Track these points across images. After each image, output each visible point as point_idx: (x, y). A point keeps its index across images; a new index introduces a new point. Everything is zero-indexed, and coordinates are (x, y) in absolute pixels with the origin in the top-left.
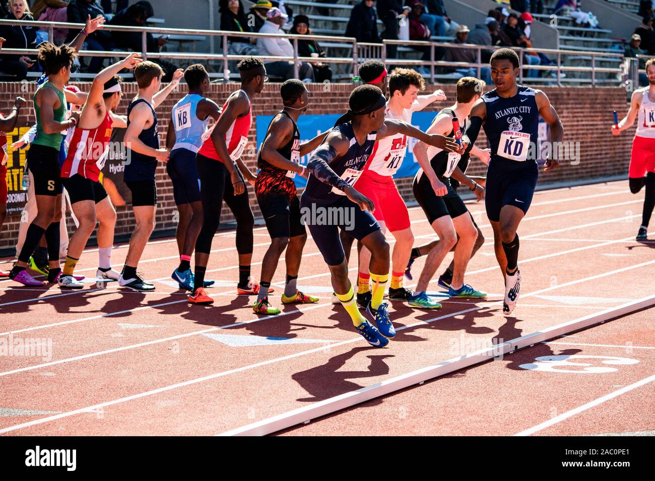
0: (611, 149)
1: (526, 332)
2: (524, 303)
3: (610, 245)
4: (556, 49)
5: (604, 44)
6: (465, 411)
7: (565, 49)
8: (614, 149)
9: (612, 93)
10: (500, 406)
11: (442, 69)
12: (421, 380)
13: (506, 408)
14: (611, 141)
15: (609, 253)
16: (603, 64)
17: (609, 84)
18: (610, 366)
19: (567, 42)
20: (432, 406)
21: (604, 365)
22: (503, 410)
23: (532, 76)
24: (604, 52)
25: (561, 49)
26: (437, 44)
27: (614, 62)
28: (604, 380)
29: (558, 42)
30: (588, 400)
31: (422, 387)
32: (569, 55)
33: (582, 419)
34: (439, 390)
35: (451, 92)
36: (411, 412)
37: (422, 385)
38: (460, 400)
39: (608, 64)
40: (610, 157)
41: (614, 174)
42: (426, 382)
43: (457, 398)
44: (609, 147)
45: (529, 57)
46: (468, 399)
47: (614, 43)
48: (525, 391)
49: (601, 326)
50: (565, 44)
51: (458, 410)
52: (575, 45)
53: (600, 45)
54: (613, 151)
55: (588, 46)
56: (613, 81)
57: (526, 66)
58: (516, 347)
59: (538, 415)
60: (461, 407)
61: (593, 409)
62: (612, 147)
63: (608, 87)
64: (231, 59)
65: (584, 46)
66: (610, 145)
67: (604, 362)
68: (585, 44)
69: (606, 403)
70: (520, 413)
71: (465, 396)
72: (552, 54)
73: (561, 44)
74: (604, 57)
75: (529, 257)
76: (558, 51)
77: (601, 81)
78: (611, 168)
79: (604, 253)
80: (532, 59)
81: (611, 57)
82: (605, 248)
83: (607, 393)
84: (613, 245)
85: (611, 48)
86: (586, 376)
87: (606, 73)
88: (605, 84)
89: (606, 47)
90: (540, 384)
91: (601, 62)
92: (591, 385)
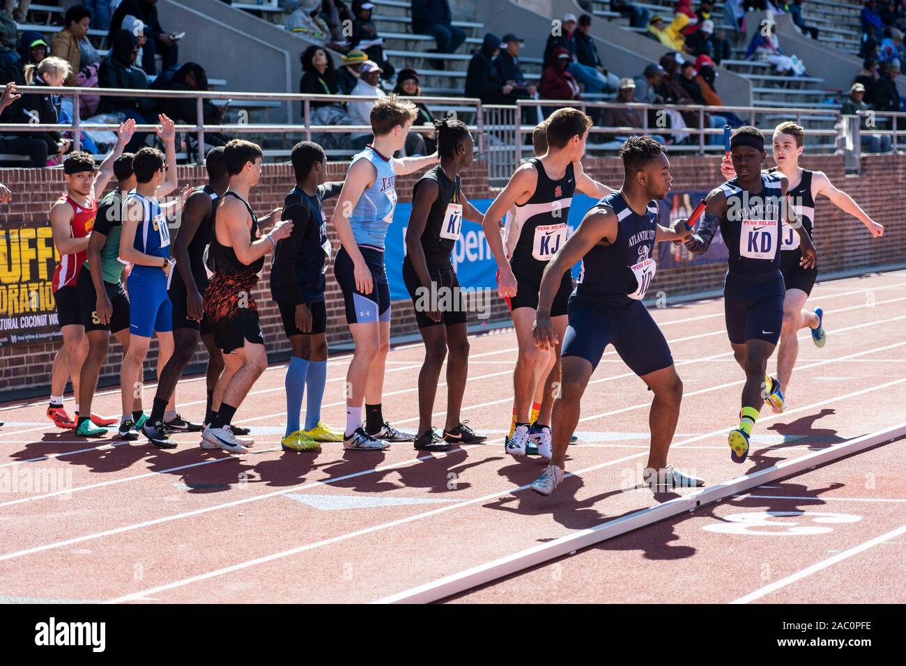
0: (824, 238)
1: (712, 482)
2: (709, 445)
3: (823, 366)
4: (748, 105)
5: (813, 98)
6: (631, 589)
7: (760, 106)
8: (829, 237)
9: (824, 163)
10: (677, 580)
11: (596, 137)
12: (572, 549)
13: (685, 583)
14: (824, 227)
15: (822, 376)
16: (813, 124)
17: (821, 151)
18: (823, 525)
19: (764, 97)
20: (587, 583)
21: (814, 524)
22: (682, 585)
23: (716, 143)
24: (814, 108)
25: (755, 106)
26: (589, 104)
27: (827, 121)
28: (815, 544)
29: (752, 96)
30: (794, 570)
31: (574, 558)
32: (767, 113)
33: (785, 595)
34: (596, 561)
35: (609, 167)
36: (560, 591)
37: (574, 555)
38: (624, 573)
39: (819, 124)
40: (824, 249)
41: (830, 271)
42: (579, 551)
43: (620, 571)
44: (822, 236)
45: (713, 119)
46: (635, 572)
47: (827, 96)
48: (710, 560)
49: (811, 473)
50: (762, 99)
51: (622, 587)
52: (775, 100)
53: (808, 98)
54: (827, 240)
55: (792, 101)
56: (826, 146)
57: (708, 130)
58: (698, 503)
59: (727, 591)
60: (626, 583)
61: (800, 582)
62: (826, 235)
63: (819, 155)
64: (315, 131)
65: (787, 101)
66: (824, 233)
67: (815, 520)
68: (788, 97)
69: (817, 574)
70: (703, 589)
71: (630, 568)
72: (744, 113)
73: (755, 99)
74: (813, 115)
75: (716, 384)
76: (751, 108)
77: (810, 147)
78: (825, 262)
79: (816, 376)
80: (716, 120)
81: (823, 115)
82: (816, 369)
83: (819, 560)
84: (827, 365)
85: (823, 102)
86: (791, 539)
87: (817, 136)
88: (815, 151)
89: (816, 101)
90: (731, 550)
91: (810, 121)
92: (798, 550)
